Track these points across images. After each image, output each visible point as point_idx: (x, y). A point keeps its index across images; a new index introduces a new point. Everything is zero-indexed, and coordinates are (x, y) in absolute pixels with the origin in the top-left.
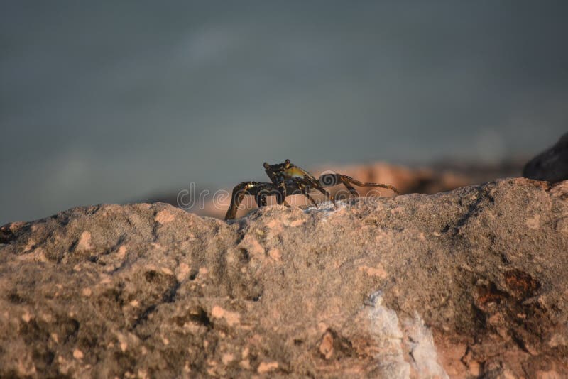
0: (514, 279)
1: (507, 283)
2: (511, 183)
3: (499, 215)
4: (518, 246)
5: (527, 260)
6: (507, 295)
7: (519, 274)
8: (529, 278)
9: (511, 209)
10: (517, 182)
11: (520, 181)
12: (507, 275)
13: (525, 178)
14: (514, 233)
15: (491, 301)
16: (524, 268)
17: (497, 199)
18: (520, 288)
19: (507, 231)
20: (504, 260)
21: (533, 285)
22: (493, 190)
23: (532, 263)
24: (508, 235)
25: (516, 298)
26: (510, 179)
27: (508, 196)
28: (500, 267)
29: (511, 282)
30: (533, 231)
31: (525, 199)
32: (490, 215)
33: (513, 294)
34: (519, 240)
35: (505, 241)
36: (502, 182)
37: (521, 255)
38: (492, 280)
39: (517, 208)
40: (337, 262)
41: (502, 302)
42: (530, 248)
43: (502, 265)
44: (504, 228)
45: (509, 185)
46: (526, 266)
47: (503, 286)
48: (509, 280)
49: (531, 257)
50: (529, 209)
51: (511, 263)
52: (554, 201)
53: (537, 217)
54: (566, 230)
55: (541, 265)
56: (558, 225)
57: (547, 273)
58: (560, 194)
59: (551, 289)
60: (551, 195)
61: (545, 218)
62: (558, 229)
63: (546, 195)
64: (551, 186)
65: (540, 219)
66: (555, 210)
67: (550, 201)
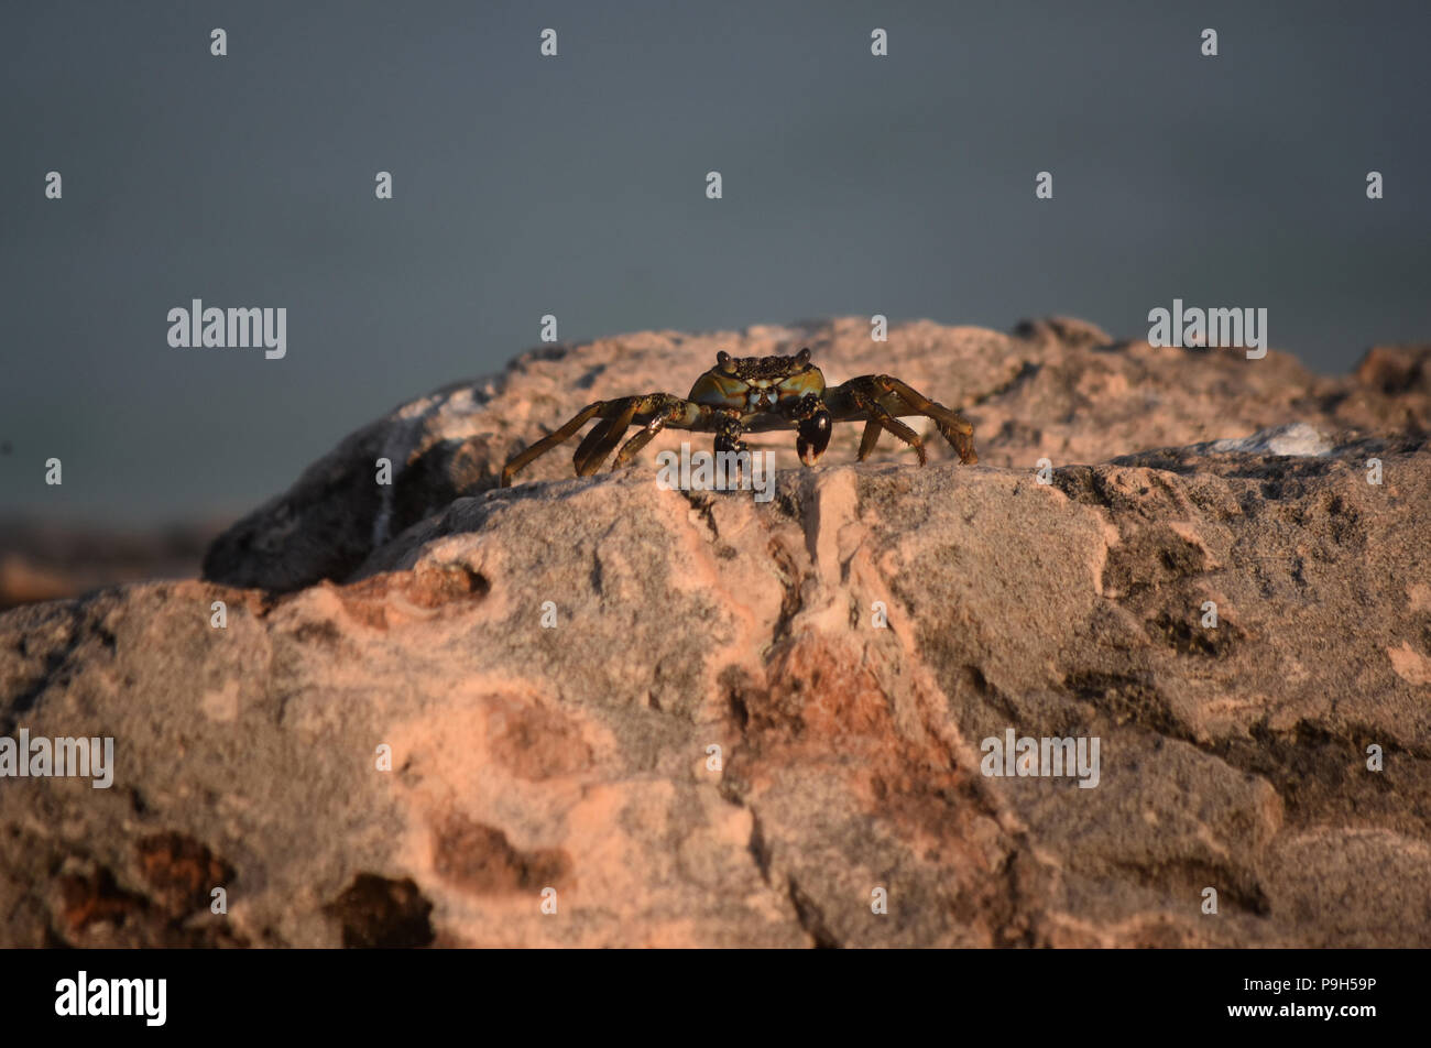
0: (164, 857)
1: (143, 867)
2: (162, 594)
3: (129, 682)
4: (178, 767)
5: (202, 806)
6: (143, 903)
7: (178, 845)
8: (205, 856)
9: (161, 666)
10: (178, 592)
11: (190, 587)
12: (146, 846)
14: (170, 731)
15: (95, 917)
16: (193, 828)
17: (125, 639)
18: (180, 882)
19: (147, 728)
20: (139, 806)
21: (216, 872)
22: (114, 615)
23: (215, 816)
24: (151, 738)
25: (168, 911)
26: (160, 584)
27: (154, 630)
28: (127, 826)
29: (157, 866)
30: (220, 726)
31: (201, 637)
32: (105, 683)
33: (159, 898)
34: (181, 753)
35: (144, 754)
36: (139, 592)
37: (184, 791)
38: (105, 860)
39: (179, 662)
41: (129, 922)
42: (212, 775)
43: (131, 819)
44: (139, 718)
45: (156, 601)
46: (198, 821)
47: (134, 878)
48: (150, 862)
49: (211, 797)
50: (209, 666)
51: (157, 813)
52: (278, 645)
53: (232, 688)
54: (308, 724)
55: (239, 818)
56: (288, 708)
57: (254, 841)
58: (294, 625)
59: (263, 884)
60: (270, 627)
61: (252, 690)
62: (287, 720)
63: (257, 627)
64: (271, 602)
65: (240, 694)
66: (281, 668)
67: (266, 644)
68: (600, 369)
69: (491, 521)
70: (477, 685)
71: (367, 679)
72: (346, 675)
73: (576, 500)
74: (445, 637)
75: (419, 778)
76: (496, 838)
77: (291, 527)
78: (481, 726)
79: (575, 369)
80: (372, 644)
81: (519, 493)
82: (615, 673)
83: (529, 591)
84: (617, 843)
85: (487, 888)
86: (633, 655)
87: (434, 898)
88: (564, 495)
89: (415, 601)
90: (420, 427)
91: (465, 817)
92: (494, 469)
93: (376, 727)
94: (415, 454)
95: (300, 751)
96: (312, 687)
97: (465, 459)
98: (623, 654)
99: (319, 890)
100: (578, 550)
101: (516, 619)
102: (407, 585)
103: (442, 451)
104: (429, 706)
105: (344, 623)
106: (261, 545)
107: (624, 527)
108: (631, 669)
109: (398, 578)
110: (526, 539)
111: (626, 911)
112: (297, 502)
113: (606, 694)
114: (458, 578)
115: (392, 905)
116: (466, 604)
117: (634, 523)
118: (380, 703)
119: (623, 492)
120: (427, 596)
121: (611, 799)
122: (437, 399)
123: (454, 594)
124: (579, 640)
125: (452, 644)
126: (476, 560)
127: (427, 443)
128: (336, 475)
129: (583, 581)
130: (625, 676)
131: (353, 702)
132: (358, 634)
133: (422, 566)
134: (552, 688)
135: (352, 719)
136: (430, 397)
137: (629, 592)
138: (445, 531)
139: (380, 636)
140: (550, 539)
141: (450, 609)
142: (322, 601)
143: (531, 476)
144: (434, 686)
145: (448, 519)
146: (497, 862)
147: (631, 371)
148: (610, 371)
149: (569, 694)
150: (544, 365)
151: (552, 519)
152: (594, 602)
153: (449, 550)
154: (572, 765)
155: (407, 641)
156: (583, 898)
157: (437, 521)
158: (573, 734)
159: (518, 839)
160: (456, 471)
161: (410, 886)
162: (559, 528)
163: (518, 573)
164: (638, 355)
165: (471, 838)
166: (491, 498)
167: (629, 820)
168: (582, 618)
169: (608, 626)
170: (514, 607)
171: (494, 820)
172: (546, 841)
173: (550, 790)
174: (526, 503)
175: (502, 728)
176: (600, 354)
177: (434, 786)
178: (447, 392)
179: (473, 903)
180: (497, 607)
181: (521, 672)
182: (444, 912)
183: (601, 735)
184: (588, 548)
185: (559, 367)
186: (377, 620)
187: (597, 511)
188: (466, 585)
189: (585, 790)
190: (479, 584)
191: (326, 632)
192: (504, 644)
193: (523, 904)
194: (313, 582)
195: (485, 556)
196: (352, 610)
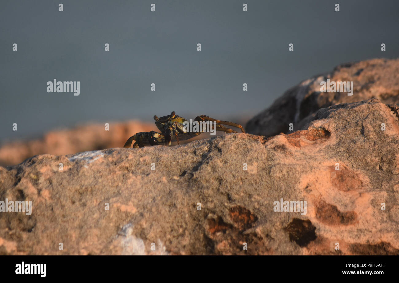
0: (237, 213)
1: (231, 217)
2: (235, 137)
3: (226, 163)
4: (240, 187)
5: (247, 199)
6: (231, 226)
7: (241, 210)
8: (249, 213)
9: (235, 158)
10: (239, 136)
11: (243, 136)
12: (232, 210)
13: (246, 133)
14: (238, 177)
15: (218, 231)
16: (245, 205)
17: (224, 150)
18: (242, 221)
19: (231, 176)
20: (229, 199)
21: (252, 218)
22: (221, 143)
23: (251, 201)
24: (232, 179)
25: (238, 229)
26: (234, 134)
27: (232, 148)
28: (226, 204)
29: (235, 216)
30: (252, 175)
31: (246, 150)
32: (219, 162)
33: (236, 225)
34: (241, 183)
35: (230, 183)
36: (228, 136)
37: (242, 194)
38: (220, 214)
39: (240, 157)
40: (97, 202)
41: (227, 232)
42: (250, 190)
43: (227, 203)
44: (229, 173)
45: (233, 139)
46: (246, 203)
47: (228, 219)
48: (233, 215)
49: (250, 196)
50: (249, 158)
51: (234, 201)
52: (268, 152)
53: (255, 164)
54: (278, 175)
55: (258, 202)
56: (272, 170)
57: (263, 209)
58: (273, 146)
59: (266, 221)
60: (266, 147)
61: (261, 165)
62: (271, 174)
63: (262, 146)
64: (266, 139)
65: (258, 166)
66: (269, 159)
67: (265, 151)
68: (362, 70)
69: (331, 115)
70: (327, 163)
71: (295, 161)
72: (289, 161)
73: (356, 109)
74: (318, 149)
75: (311, 191)
76: (334, 208)
77: (270, 117)
78: (329, 175)
79: (354, 70)
80: (296, 151)
81: (338, 107)
82: (369, 160)
83: (342, 136)
84: (370, 210)
85: (332, 223)
86: (374, 154)
87: (316, 226)
88: (353, 107)
89: (309, 139)
90: (308, 88)
91: (324, 202)
92: (330, 100)
93: (298, 176)
94: (307, 96)
95: (276, 183)
96: (279, 164)
97: (322, 97)
98: (371, 154)
99: (282, 223)
100: (357, 123)
101: (339, 144)
102: (306, 134)
103: (315, 95)
104: (313, 169)
105: (288, 145)
106: (261, 123)
107: (371, 116)
108: (374, 158)
109: (303, 132)
110: (341, 120)
111: (374, 230)
112: (272, 110)
113: (366, 166)
114: (321, 132)
115: (304, 227)
116: (324, 139)
117: (374, 115)
118: (299, 168)
119: (370, 106)
120: (312, 137)
121: (368, 197)
122: (313, 79)
123: (320, 137)
124: (358, 150)
125: (320, 151)
126: (326, 126)
127: (310, 92)
128: (284, 102)
129: (358, 133)
130: (372, 160)
131: (291, 168)
132: (292, 149)
133: (310, 129)
134: (350, 164)
135: (291, 173)
136: (311, 78)
137: (372, 136)
138: (317, 118)
139: (298, 149)
140: (349, 120)
141: (319, 141)
142: (281, 139)
143: (341, 102)
144: (315, 164)
145: (317, 115)
146: (334, 216)
147: (372, 70)
148: (365, 70)
149: (355, 166)
150: (345, 69)
151: (349, 114)
152: (362, 139)
153: (318, 124)
154: (356, 187)
155: (306, 151)
156: (361, 226)
157: (314, 115)
158: (356, 178)
159: (341, 208)
160: (319, 101)
161: (309, 222)
162: (351, 117)
163: (339, 130)
164: (373, 66)
165: (327, 208)
166: (330, 108)
167: (374, 203)
168: (358, 144)
169: (366, 146)
170: (338, 140)
171: (333, 203)
172: (349, 209)
173: (350, 194)
174: (341, 110)
175: (335, 176)
176: (362, 65)
177: (315, 193)
178: (316, 77)
179: (327, 227)
180: (333, 141)
181: (341, 160)
182: (319, 230)
183: (365, 178)
184: (360, 123)
185: (350, 70)
186: (297, 144)
187: (363, 112)
188: (323, 134)
189: (360, 194)
190: (327, 134)
191: (283, 148)
192: (335, 151)
193: (343, 228)
194: (278, 133)
195: (329, 126)
196: (290, 142)
